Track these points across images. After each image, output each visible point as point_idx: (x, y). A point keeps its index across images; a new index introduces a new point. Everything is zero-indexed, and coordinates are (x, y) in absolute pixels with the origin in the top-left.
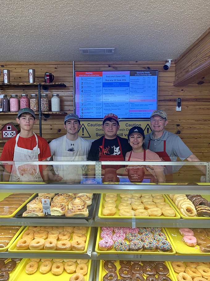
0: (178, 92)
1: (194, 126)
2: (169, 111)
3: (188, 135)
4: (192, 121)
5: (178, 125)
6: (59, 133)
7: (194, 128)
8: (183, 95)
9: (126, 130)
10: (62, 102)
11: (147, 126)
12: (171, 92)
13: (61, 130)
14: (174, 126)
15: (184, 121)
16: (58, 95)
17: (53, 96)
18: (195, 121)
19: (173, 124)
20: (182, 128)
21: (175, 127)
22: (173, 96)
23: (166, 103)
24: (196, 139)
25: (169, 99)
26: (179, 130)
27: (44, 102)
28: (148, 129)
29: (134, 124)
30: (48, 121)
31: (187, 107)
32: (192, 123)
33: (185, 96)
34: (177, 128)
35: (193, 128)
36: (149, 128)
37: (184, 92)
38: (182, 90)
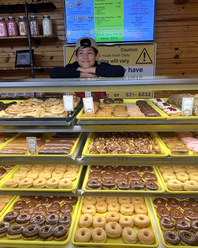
0: (178, 10)
1: (194, 49)
2: (168, 33)
3: (187, 59)
4: (193, 43)
5: (177, 49)
6: (51, 60)
7: (194, 51)
8: (184, 14)
9: (121, 55)
10: (54, 26)
11: (144, 50)
12: (171, 10)
13: (54, 57)
14: (172, 49)
15: (184, 44)
16: (49, 17)
17: (44, 17)
18: (196, 43)
19: (172, 48)
20: (180, 52)
21: (174, 51)
22: (173, 15)
23: (164, 24)
24: (195, 64)
25: (169, 19)
26: (178, 54)
27: (33, 25)
28: (145, 54)
29: (130, 49)
30: (39, 48)
31: (188, 28)
32: (192, 46)
33: (186, 15)
34: (176, 52)
35: (192, 52)
36: (146, 52)
37: (186, 10)
38: (183, 8)
